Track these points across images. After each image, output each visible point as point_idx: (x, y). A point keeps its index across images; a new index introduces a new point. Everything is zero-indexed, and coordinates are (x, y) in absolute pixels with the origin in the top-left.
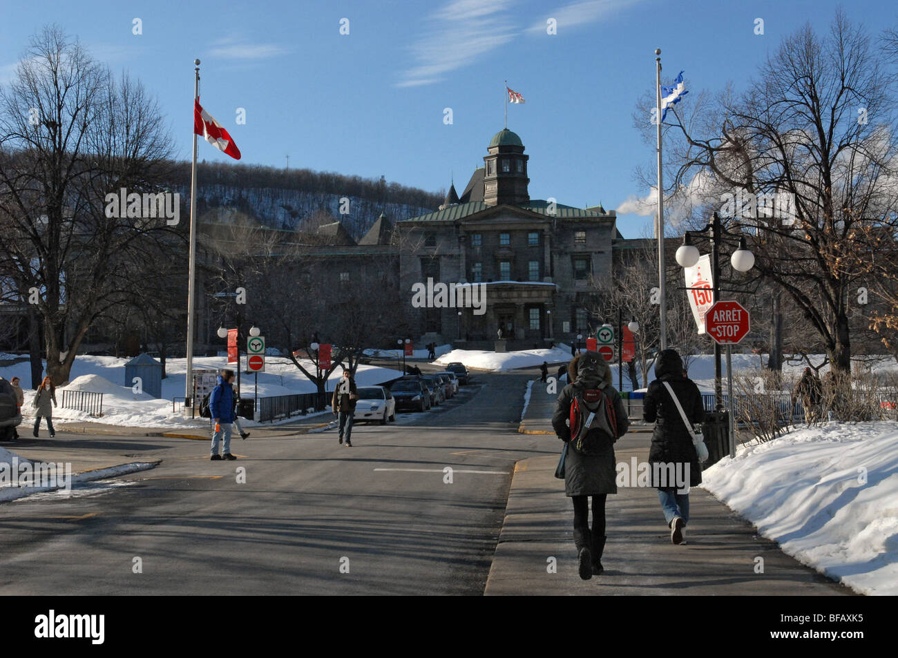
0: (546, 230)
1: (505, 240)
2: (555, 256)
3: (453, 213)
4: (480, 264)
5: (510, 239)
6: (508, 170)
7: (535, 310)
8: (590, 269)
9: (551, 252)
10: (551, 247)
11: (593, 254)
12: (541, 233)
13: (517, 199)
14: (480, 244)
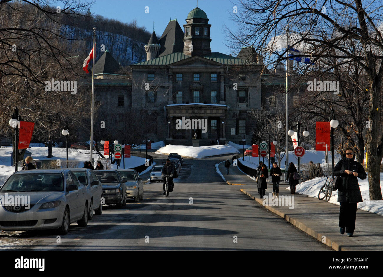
0: (222, 72)
1: (196, 78)
2: (227, 88)
3: (165, 60)
4: (181, 93)
5: (200, 77)
6: (198, 34)
7: (214, 121)
8: (248, 97)
9: (224, 86)
10: (225, 83)
11: (250, 88)
12: (219, 74)
13: (204, 52)
14: (181, 80)
